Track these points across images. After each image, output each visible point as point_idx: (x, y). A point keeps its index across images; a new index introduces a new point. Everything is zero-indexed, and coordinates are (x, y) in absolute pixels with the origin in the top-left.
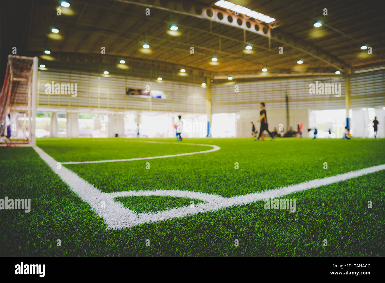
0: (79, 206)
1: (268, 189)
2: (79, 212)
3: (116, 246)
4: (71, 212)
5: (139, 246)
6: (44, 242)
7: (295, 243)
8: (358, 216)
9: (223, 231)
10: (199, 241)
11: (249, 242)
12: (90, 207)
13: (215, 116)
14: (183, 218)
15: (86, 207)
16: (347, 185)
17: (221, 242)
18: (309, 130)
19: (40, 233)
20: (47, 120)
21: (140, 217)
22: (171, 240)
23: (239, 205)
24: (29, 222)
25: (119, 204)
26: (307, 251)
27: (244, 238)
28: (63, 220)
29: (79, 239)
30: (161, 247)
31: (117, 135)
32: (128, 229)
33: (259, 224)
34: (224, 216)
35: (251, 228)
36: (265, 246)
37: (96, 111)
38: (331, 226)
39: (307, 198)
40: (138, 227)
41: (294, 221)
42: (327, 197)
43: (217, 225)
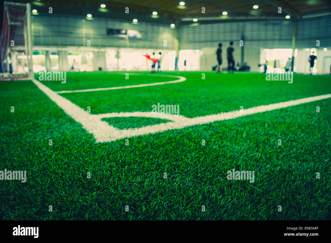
0: (73, 125)
1: (224, 112)
2: (74, 130)
3: (104, 154)
4: (68, 130)
5: (121, 154)
6: (49, 153)
7: (241, 154)
8: (293, 134)
9: (187, 143)
10: (168, 150)
11: (206, 152)
12: (82, 126)
13: (182, 52)
14: (156, 133)
15: (79, 126)
16: (287, 111)
17: (185, 151)
18: (260, 65)
19: (45, 146)
20: (42, 57)
21: (122, 133)
22: (146, 150)
23: (200, 124)
24: (36, 138)
25: (105, 123)
26: (251, 159)
27: (202, 149)
28: (62, 136)
29: (75, 150)
30: (139, 155)
31: (100, 69)
32: (113, 142)
33: (215, 138)
34: (188, 132)
35: (209, 141)
36: (219, 155)
37: (82, 49)
38: (271, 141)
39: (254, 120)
40: (120, 140)
41: (242, 137)
42: (270, 119)
43: (182, 139)
